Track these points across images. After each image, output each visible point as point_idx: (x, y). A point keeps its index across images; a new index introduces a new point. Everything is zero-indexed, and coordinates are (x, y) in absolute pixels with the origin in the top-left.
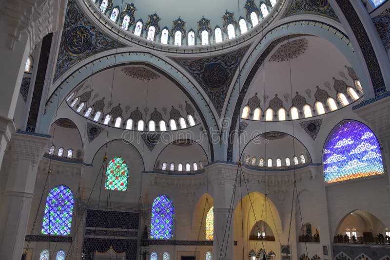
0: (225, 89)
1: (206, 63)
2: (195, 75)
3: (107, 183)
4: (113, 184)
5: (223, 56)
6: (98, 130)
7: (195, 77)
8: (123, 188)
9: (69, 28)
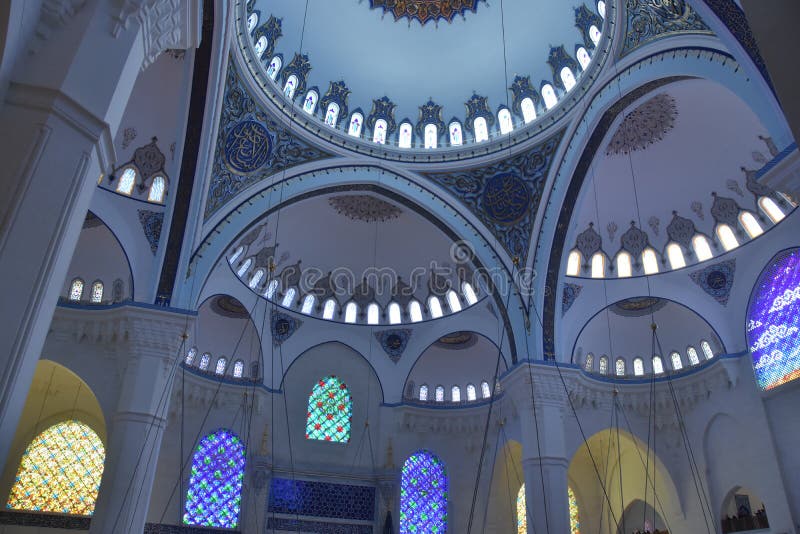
0: (527, 221)
1: (487, 176)
2: (468, 201)
3: (311, 428)
4: (323, 429)
5: (518, 157)
7: (468, 205)
8: (342, 437)
9: (230, 124)
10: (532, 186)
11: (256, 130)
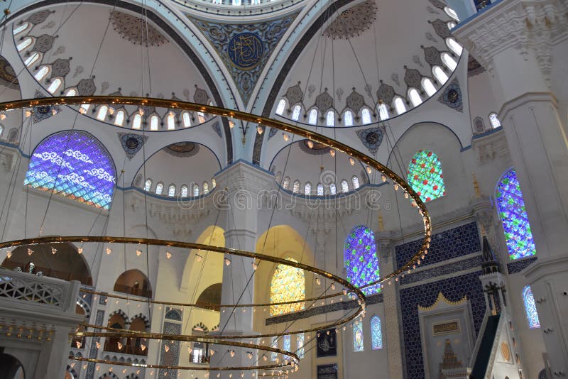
4: (423, 194)
6: (379, 133)
8: (438, 193)
9: (225, 48)
11: (244, 38)
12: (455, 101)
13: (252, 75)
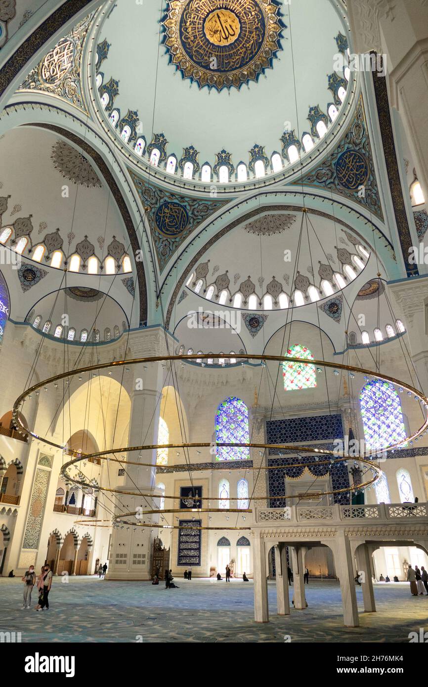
0: (372, 178)
1: (333, 162)
2: (329, 186)
3: (287, 383)
4: (295, 382)
5: (346, 136)
6: (261, 320)
7: (330, 189)
8: (311, 384)
9: (153, 210)
10: (363, 151)
11: (172, 207)
12: (334, 313)
13: (171, 243)
